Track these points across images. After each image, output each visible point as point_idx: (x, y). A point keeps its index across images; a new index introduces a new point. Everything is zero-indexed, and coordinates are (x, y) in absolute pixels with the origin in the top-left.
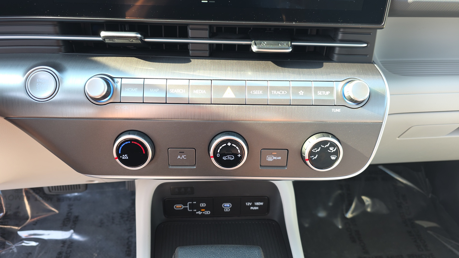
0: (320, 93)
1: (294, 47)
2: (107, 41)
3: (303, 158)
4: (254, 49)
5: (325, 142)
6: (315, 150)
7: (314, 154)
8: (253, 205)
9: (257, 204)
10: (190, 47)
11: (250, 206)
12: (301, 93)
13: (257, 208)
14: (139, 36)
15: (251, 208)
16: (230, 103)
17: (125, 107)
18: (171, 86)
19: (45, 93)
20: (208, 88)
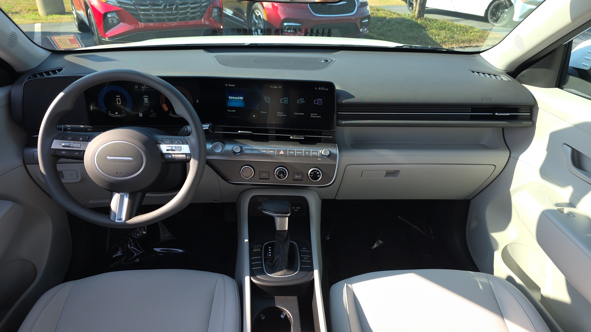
0: (313, 153)
1: (305, 137)
2: (240, 134)
3: (308, 176)
4: (291, 138)
5: (315, 170)
7: (312, 174)
8: (296, 209)
9: (298, 208)
10: (269, 137)
11: (294, 209)
12: (307, 153)
13: (297, 210)
14: (251, 132)
15: (295, 210)
16: (282, 155)
17: (246, 156)
18: (262, 150)
19: (219, 151)
20: (274, 150)
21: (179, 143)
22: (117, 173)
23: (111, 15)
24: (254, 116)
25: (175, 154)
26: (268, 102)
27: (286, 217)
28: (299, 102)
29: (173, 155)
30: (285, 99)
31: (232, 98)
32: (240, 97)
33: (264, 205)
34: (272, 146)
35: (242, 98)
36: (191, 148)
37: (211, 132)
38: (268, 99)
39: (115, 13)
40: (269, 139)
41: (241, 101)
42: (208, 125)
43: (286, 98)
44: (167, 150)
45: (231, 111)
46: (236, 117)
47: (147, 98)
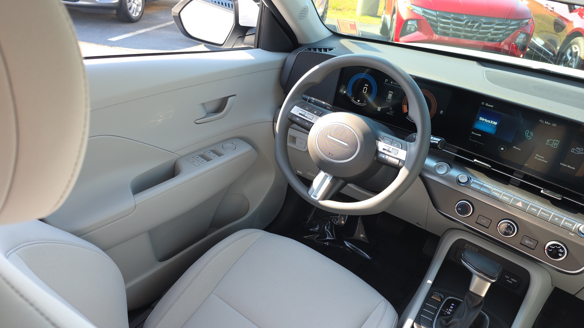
0: (566, 223)
1: (563, 199)
2: (475, 163)
3: (544, 248)
4: (542, 191)
5: (559, 246)
6: (552, 247)
7: (551, 249)
8: (510, 279)
9: (513, 280)
10: (512, 179)
12: (557, 219)
13: (510, 282)
14: (490, 166)
15: (507, 280)
16: (518, 208)
17: (470, 190)
18: (494, 191)
19: (441, 172)
20: (511, 198)
21: (398, 146)
22: (330, 154)
23: (411, 22)
24: (502, 149)
25: (389, 156)
26: (529, 138)
27: (489, 281)
28: (575, 151)
29: (387, 157)
30: (555, 142)
31: (483, 119)
32: (494, 122)
33: (466, 254)
34: (509, 192)
35: (495, 123)
36: (408, 156)
37: (440, 148)
38: (529, 135)
39: (415, 21)
40: (511, 182)
41: (493, 126)
42: (439, 140)
43: (557, 141)
44: (384, 149)
45: (475, 134)
46: (479, 143)
47: (392, 95)
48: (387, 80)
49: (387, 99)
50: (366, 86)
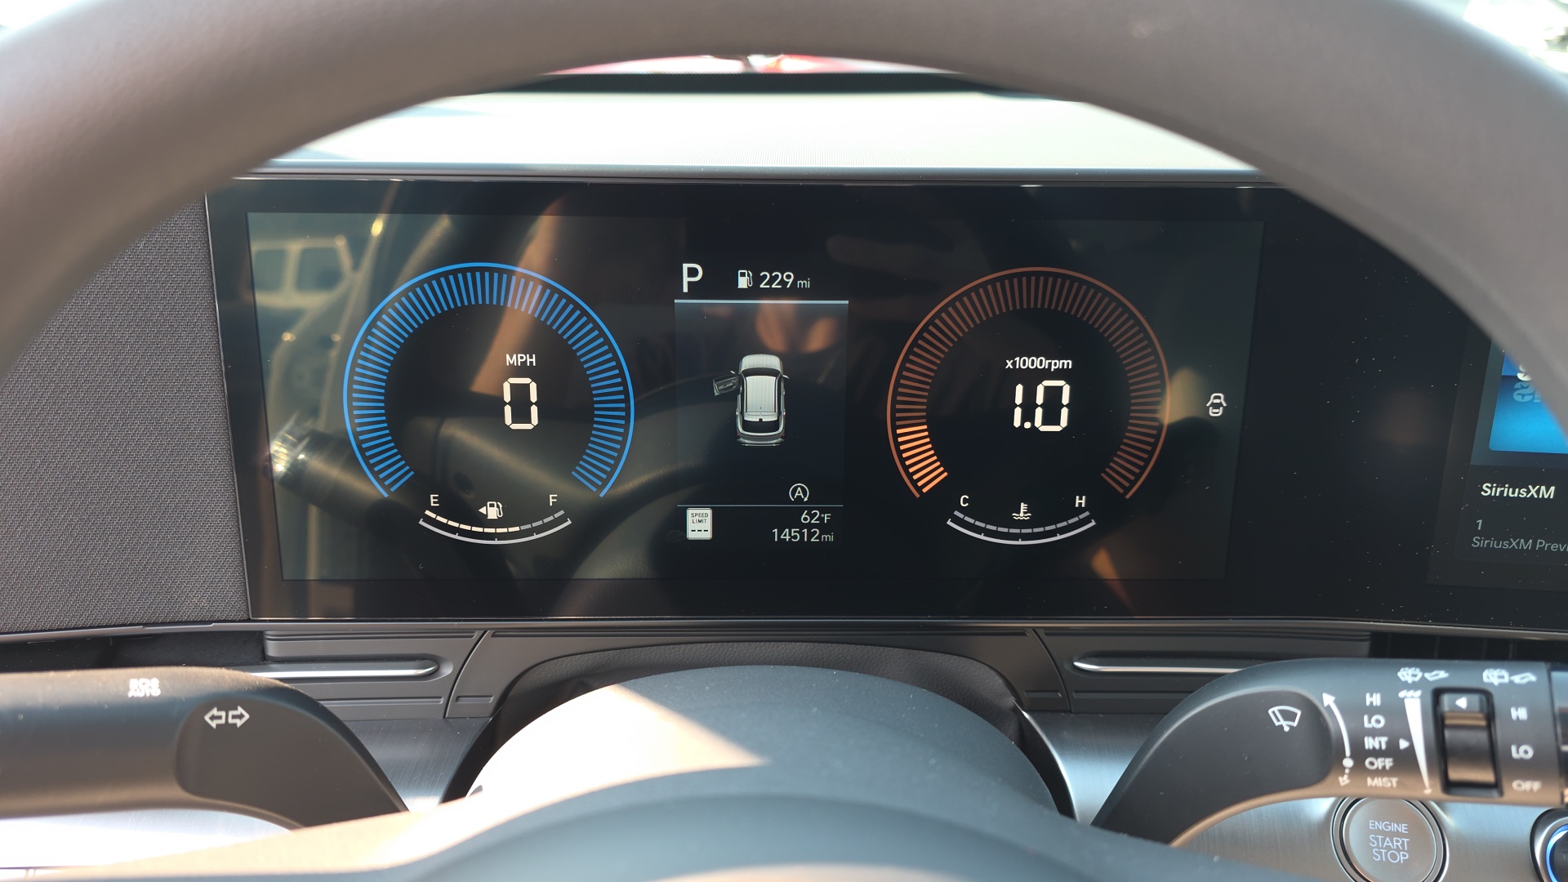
45: (1509, 492)
46: (1554, 547)
47: (771, 381)
48: (692, 272)
49: (748, 426)
50: (522, 370)
